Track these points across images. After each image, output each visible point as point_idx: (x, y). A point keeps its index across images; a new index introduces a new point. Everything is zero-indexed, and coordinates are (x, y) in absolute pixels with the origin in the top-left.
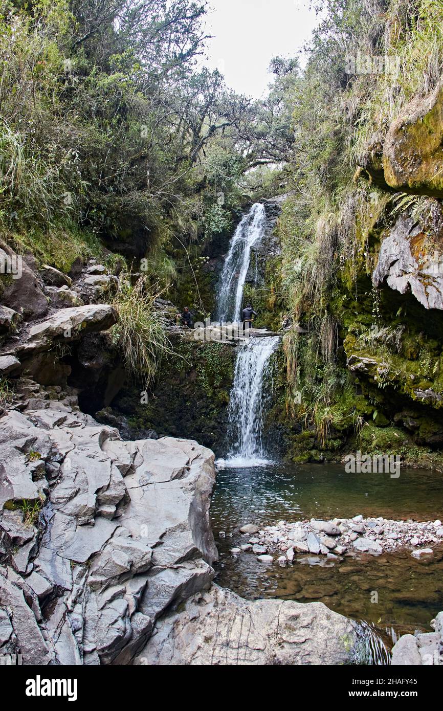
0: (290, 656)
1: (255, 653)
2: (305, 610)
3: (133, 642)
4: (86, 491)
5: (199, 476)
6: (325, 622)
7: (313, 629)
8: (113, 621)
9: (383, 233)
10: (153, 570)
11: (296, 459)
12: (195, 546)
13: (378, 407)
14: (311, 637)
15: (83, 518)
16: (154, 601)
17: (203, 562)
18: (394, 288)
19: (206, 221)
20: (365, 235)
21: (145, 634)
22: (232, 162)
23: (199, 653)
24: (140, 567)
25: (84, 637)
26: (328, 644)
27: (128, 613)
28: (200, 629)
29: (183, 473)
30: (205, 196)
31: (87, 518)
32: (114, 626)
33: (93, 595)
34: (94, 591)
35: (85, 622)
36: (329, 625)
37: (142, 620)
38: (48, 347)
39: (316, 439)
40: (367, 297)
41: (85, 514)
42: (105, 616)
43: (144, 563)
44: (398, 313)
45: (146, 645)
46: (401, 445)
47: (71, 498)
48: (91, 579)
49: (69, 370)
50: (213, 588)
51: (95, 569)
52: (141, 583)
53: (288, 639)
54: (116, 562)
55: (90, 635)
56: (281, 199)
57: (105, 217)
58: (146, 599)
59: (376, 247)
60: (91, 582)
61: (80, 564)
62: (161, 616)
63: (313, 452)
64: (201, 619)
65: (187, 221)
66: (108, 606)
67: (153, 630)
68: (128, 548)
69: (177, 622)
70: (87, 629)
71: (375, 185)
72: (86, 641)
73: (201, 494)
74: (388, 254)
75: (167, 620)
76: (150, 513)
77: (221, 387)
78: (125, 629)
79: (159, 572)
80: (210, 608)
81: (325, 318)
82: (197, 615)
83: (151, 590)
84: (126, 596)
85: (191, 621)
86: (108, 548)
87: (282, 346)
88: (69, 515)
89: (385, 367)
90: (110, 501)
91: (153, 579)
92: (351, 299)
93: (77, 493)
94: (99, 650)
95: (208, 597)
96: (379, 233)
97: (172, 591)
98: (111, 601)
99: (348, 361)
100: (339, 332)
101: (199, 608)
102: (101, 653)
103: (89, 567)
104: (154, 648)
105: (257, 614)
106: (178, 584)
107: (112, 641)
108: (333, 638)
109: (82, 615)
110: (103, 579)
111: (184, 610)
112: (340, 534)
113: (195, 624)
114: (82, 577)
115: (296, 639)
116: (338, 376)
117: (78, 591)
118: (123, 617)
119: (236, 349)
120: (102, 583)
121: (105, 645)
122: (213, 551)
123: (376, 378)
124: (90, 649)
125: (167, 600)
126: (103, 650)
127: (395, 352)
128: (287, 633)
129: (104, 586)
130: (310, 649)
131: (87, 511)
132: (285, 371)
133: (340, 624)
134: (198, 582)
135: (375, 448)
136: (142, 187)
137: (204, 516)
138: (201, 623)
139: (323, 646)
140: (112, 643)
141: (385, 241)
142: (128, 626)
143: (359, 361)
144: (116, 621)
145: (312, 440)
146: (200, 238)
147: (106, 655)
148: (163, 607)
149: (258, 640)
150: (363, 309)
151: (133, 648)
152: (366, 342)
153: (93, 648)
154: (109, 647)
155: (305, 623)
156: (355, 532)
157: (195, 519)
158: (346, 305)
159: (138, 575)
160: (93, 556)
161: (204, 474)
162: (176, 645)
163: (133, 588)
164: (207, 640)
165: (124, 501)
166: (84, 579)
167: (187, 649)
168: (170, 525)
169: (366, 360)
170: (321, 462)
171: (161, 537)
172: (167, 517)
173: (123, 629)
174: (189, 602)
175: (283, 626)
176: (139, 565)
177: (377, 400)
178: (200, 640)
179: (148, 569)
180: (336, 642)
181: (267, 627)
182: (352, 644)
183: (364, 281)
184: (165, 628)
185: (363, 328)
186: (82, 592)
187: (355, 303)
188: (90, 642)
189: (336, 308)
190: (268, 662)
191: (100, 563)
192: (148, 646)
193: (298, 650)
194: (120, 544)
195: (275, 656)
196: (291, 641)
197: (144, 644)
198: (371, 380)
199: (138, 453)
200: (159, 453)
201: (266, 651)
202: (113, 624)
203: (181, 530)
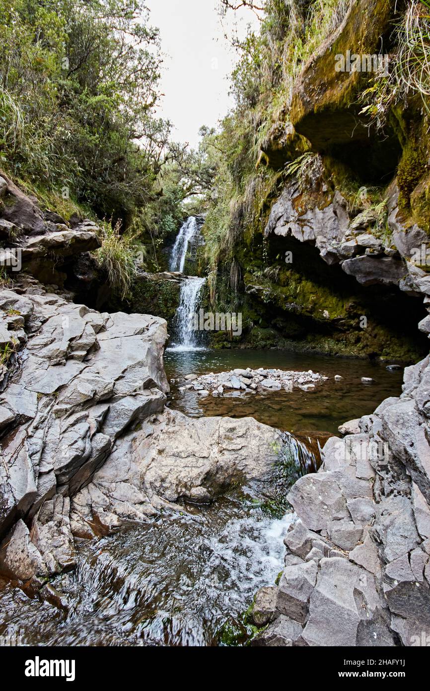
0: (230, 461)
1: (201, 460)
2: (240, 423)
3: (92, 460)
4: (60, 340)
5: (156, 333)
6: (256, 432)
7: (247, 438)
8: (73, 442)
9: (273, 201)
10: (115, 398)
11: (215, 347)
12: (151, 377)
13: (262, 316)
14: (246, 444)
15: (55, 360)
16: (114, 423)
17: (157, 390)
18: (279, 234)
19: (163, 224)
20: (261, 205)
21: (105, 452)
22: (178, 191)
23: (153, 464)
24: (103, 396)
25: (41, 460)
26: (260, 449)
27: (88, 434)
28: (154, 443)
29: (143, 331)
30: (162, 210)
31: (59, 359)
32: (73, 447)
33: (57, 421)
34: (59, 418)
35: (45, 445)
36: (259, 434)
37: (101, 440)
38: (44, 253)
39: (227, 335)
40: (259, 248)
41: (57, 356)
42: (66, 438)
43: (106, 392)
44: (277, 257)
45: (106, 461)
46: (275, 338)
47: (46, 345)
48: (56, 407)
49: (65, 276)
50: (165, 410)
51: (61, 399)
52: (104, 408)
53: (227, 447)
54: (81, 391)
55: (48, 457)
56: (204, 215)
57: (97, 197)
58: (108, 421)
59: (267, 212)
60: (56, 410)
61: (47, 395)
62: (120, 435)
63: (225, 343)
64: (155, 435)
65: (152, 224)
66: (69, 429)
67: (113, 447)
68: (93, 380)
69: (134, 440)
70: (47, 452)
71: (270, 168)
72: (44, 463)
73: (157, 344)
74: (276, 213)
75: (126, 438)
76: (116, 356)
77: (171, 306)
78: (85, 449)
79: (120, 399)
80: (163, 426)
81: (233, 264)
82: (152, 432)
83: (112, 414)
84: (89, 419)
85: (146, 437)
86: (76, 381)
87: (207, 282)
88: (42, 357)
89: (268, 291)
90: (81, 347)
91: (114, 405)
92: (249, 251)
93: (52, 341)
94: (56, 470)
95: (161, 418)
96: (270, 202)
97: (131, 414)
98: (73, 425)
99: (246, 289)
100: (242, 271)
101: (153, 426)
102: (58, 473)
103: (56, 398)
104: (113, 463)
105: (201, 428)
106: (136, 407)
107: (69, 461)
108: (264, 444)
109: (42, 439)
110: (68, 406)
111: (141, 429)
112: (252, 377)
113: (150, 440)
114: (48, 406)
115: (234, 447)
116: (240, 299)
117: (41, 418)
118: (84, 438)
119: (180, 284)
120: (66, 410)
121: (62, 465)
122: (166, 385)
123: (262, 297)
124: (47, 470)
125: (126, 422)
126: (60, 469)
127: (274, 282)
128: (226, 442)
129: (68, 413)
130: (245, 454)
131: (59, 353)
132: (209, 297)
133: (269, 433)
134: (153, 406)
135: (260, 340)
136: (121, 180)
137: (159, 359)
138: (155, 439)
139: (257, 451)
140: (70, 463)
141: (274, 206)
142: (88, 446)
143: (253, 288)
144: (76, 442)
145: (224, 336)
146: (159, 234)
147: (64, 474)
148: (122, 427)
149: (204, 450)
150: (256, 257)
151: (92, 465)
152: (257, 277)
153: (50, 469)
154: (67, 466)
155: (240, 434)
156: (261, 375)
157: (152, 360)
158: (245, 256)
159: (101, 402)
160: (60, 389)
161: (159, 332)
162: (133, 458)
163: (96, 412)
164: (160, 452)
165: (94, 348)
166: (49, 408)
167: (143, 461)
168: (131, 363)
169: (257, 287)
170: (230, 348)
171: (123, 372)
172: (129, 358)
173: (82, 449)
174: (145, 422)
175: (223, 437)
176: (102, 393)
177: (262, 312)
178: (154, 453)
179: (110, 398)
180: (267, 447)
181: (210, 439)
182: (279, 448)
183: (259, 237)
184: (124, 445)
185: (256, 269)
186: (46, 419)
187: (252, 254)
188: (48, 464)
189: (240, 258)
190: (212, 467)
191: (66, 393)
192: (108, 462)
193: (236, 456)
194: (86, 378)
195: (218, 462)
196: (230, 448)
197: (104, 460)
198: (259, 299)
199: (110, 319)
200: (127, 320)
201: (210, 458)
202: (72, 445)
203: (139, 366)
